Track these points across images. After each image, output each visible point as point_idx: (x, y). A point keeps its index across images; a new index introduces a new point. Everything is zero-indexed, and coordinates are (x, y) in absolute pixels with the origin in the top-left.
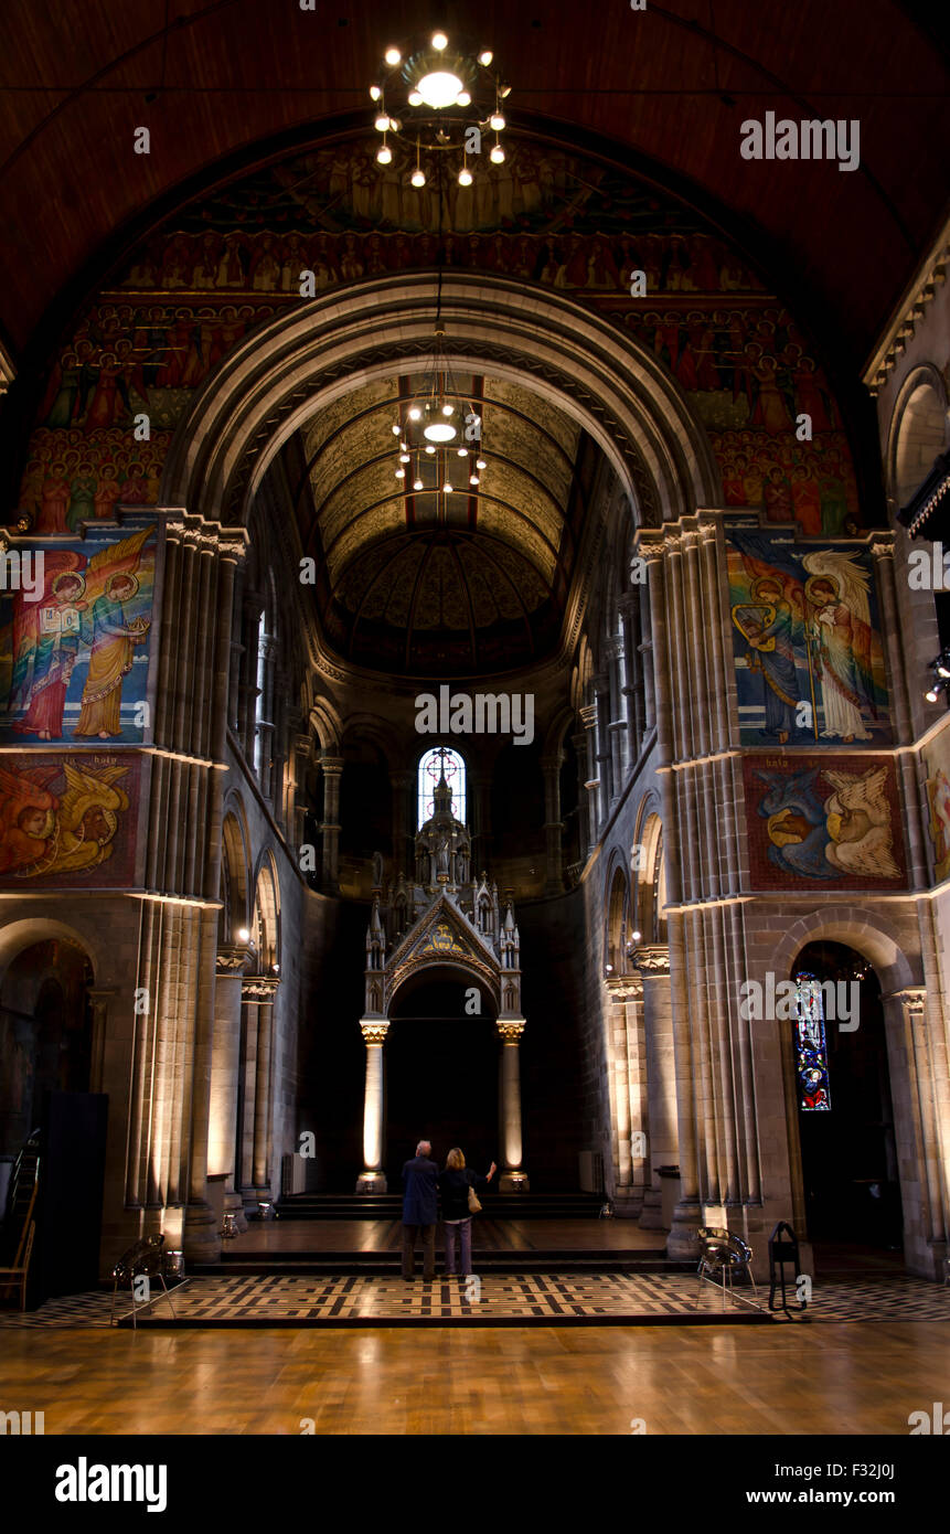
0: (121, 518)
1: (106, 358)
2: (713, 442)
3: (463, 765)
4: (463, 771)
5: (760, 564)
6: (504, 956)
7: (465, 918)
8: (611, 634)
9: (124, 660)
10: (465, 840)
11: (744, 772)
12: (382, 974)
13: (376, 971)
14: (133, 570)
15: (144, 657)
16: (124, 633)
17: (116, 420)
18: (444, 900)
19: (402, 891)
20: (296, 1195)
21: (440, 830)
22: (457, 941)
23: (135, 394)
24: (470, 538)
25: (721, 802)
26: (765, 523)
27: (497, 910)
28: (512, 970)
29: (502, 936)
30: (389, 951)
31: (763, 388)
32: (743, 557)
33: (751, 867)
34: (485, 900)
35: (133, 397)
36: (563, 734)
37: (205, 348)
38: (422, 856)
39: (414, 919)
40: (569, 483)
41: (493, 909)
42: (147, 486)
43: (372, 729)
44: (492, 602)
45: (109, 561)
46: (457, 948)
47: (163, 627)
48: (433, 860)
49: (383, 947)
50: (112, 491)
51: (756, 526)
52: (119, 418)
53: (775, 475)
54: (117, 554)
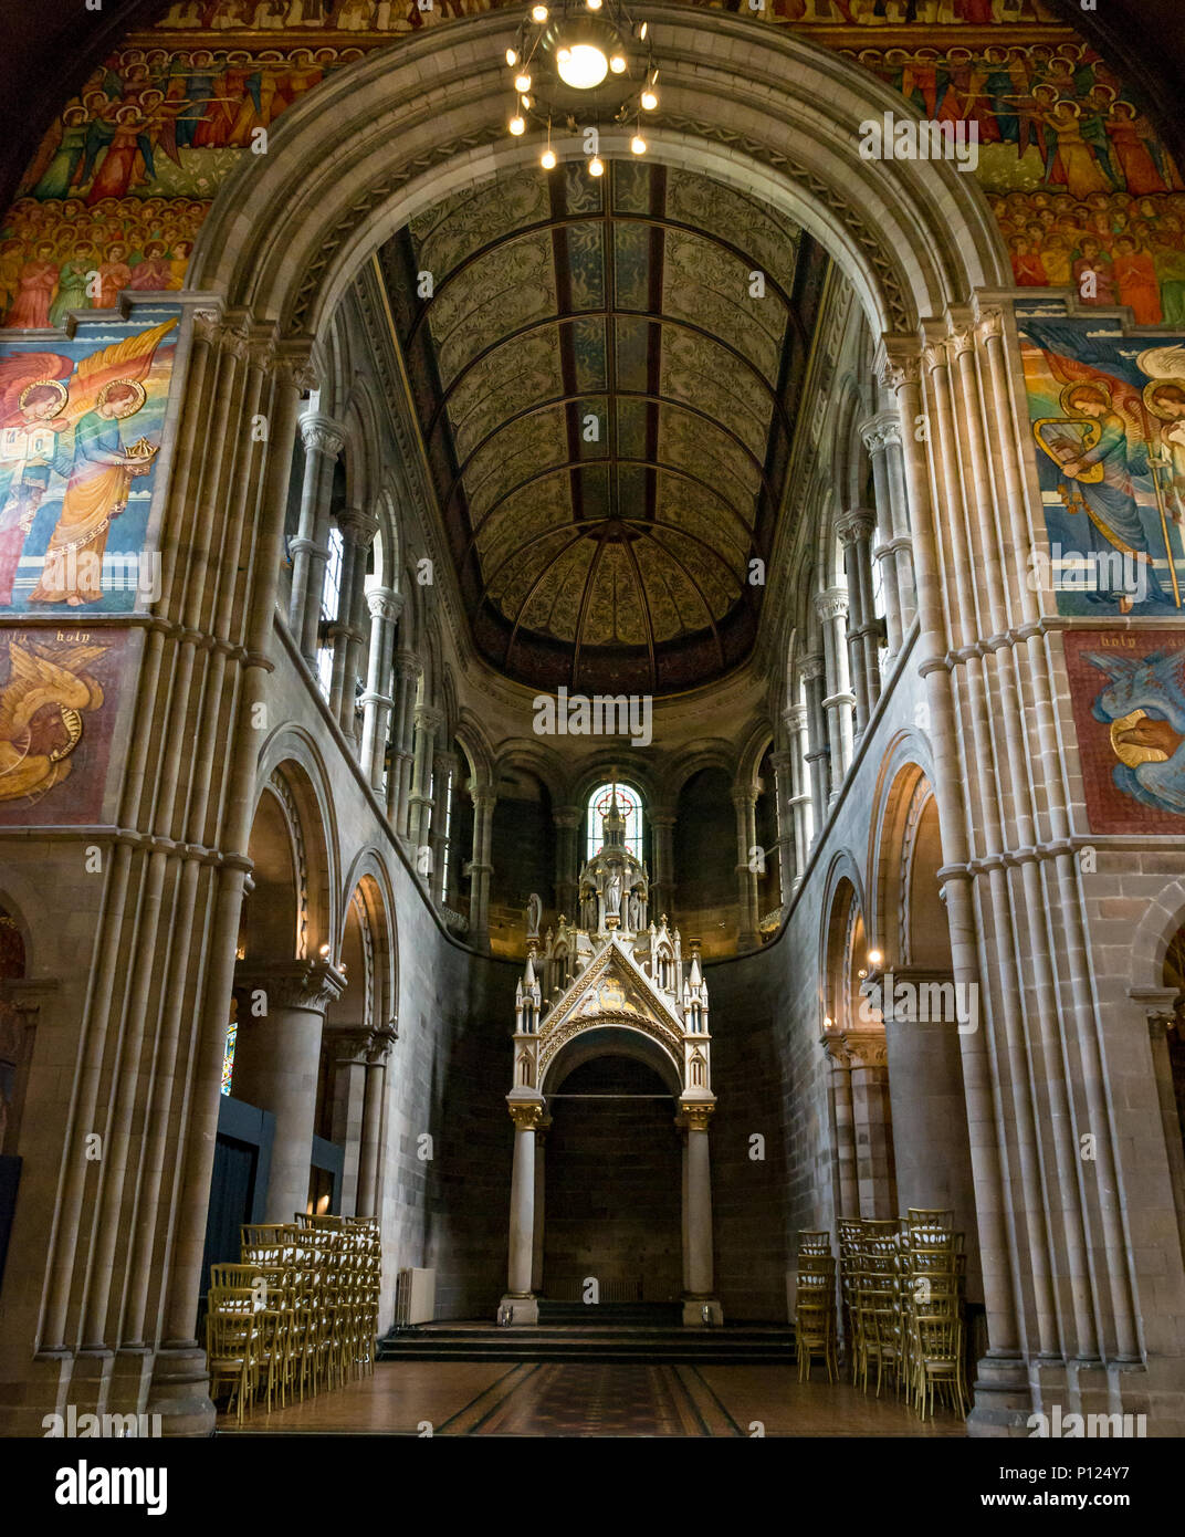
0: (127, 310)
1: (126, 112)
2: (993, 206)
3: (640, 803)
4: (640, 811)
5: (1072, 364)
6: (689, 1017)
7: (640, 970)
8: (826, 587)
9: (115, 498)
10: (641, 879)
11: (1068, 655)
12: (536, 1039)
13: (528, 1034)
14: (139, 377)
15: (145, 494)
16: (118, 460)
17: (132, 187)
18: (614, 947)
19: (562, 938)
20: (416, 1325)
21: (610, 866)
22: (629, 999)
23: (163, 155)
24: (647, 530)
25: (1029, 703)
26: (1076, 310)
27: (680, 963)
28: (698, 1035)
29: (687, 992)
30: (545, 1011)
31: (1061, 139)
32: (1045, 355)
33: (1087, 796)
34: (665, 950)
35: (159, 160)
36: (759, 758)
37: (266, 98)
38: (589, 898)
39: (577, 971)
40: (767, 421)
41: (675, 962)
42: (169, 269)
43: (532, 759)
44: (674, 611)
45: (106, 366)
46: (630, 1009)
47: (178, 455)
48: (601, 902)
49: (537, 1004)
50: (119, 276)
51: (1064, 315)
52: (137, 185)
53: (1087, 247)
54: (119, 356)
